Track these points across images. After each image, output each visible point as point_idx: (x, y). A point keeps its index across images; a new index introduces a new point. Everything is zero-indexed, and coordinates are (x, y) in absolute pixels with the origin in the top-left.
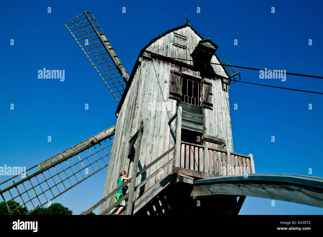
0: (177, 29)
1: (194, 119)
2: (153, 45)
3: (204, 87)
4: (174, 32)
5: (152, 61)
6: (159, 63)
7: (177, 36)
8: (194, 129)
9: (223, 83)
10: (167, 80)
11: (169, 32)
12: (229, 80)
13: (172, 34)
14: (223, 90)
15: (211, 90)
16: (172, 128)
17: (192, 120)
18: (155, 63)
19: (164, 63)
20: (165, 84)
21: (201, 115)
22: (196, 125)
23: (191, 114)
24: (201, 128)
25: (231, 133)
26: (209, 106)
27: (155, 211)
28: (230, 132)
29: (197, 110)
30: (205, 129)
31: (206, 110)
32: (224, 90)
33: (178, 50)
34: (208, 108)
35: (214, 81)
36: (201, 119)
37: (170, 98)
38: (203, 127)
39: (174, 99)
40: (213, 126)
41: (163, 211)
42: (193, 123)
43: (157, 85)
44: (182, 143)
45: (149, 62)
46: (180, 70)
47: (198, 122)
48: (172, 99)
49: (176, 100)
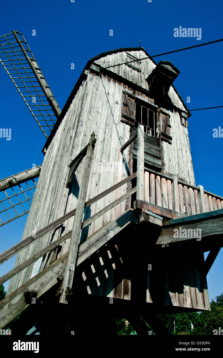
0: (130, 50)
1: (151, 151)
2: (102, 59)
3: (162, 117)
4: (127, 52)
5: (101, 77)
6: (109, 81)
7: (130, 57)
8: (152, 162)
9: (181, 116)
10: (118, 101)
11: (121, 51)
12: (188, 115)
13: (124, 53)
14: (182, 124)
15: (169, 122)
16: (125, 157)
17: (149, 152)
18: (105, 80)
19: (115, 82)
20: (116, 105)
21: (159, 148)
22: (153, 158)
23: (147, 145)
24: (159, 162)
25: (193, 174)
26: (168, 139)
27: (102, 265)
29: (154, 141)
30: (163, 164)
31: (164, 142)
32: (183, 125)
33: (131, 71)
34: (166, 141)
35: (172, 113)
36: (159, 152)
37: (122, 121)
38: (162, 162)
39: (127, 123)
40: (173, 163)
41: (114, 265)
42: (149, 155)
43: (106, 104)
44: (145, 170)
45: (97, 77)
46: (134, 93)
47: (155, 155)
48: (125, 123)
49: (130, 125)
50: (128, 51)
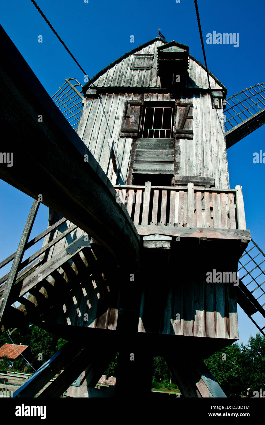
0: (140, 49)
1: (162, 158)
2: (101, 78)
3: (180, 111)
4: (135, 54)
5: (100, 98)
6: (110, 97)
7: (138, 58)
8: (160, 171)
9: (213, 98)
10: (120, 116)
11: (127, 56)
12: (224, 92)
13: (132, 57)
14: (214, 107)
15: (190, 112)
16: (122, 176)
17: (157, 160)
18: (105, 99)
19: (118, 95)
20: (116, 121)
21: (173, 150)
22: (163, 165)
23: (154, 152)
24: (172, 167)
25: (227, 166)
26: (187, 135)
27: (85, 296)
28: (224, 166)
29: (166, 144)
30: (177, 168)
31: (182, 141)
32: (216, 107)
33: (138, 74)
34: (184, 138)
35: (198, 98)
36: (171, 156)
37: (122, 137)
38: (175, 166)
39: (128, 137)
40: (192, 162)
41: (98, 295)
42: (157, 163)
43: (104, 125)
46: (142, 99)
47: (166, 160)
48: (125, 138)
49: (132, 138)
50: (136, 52)
